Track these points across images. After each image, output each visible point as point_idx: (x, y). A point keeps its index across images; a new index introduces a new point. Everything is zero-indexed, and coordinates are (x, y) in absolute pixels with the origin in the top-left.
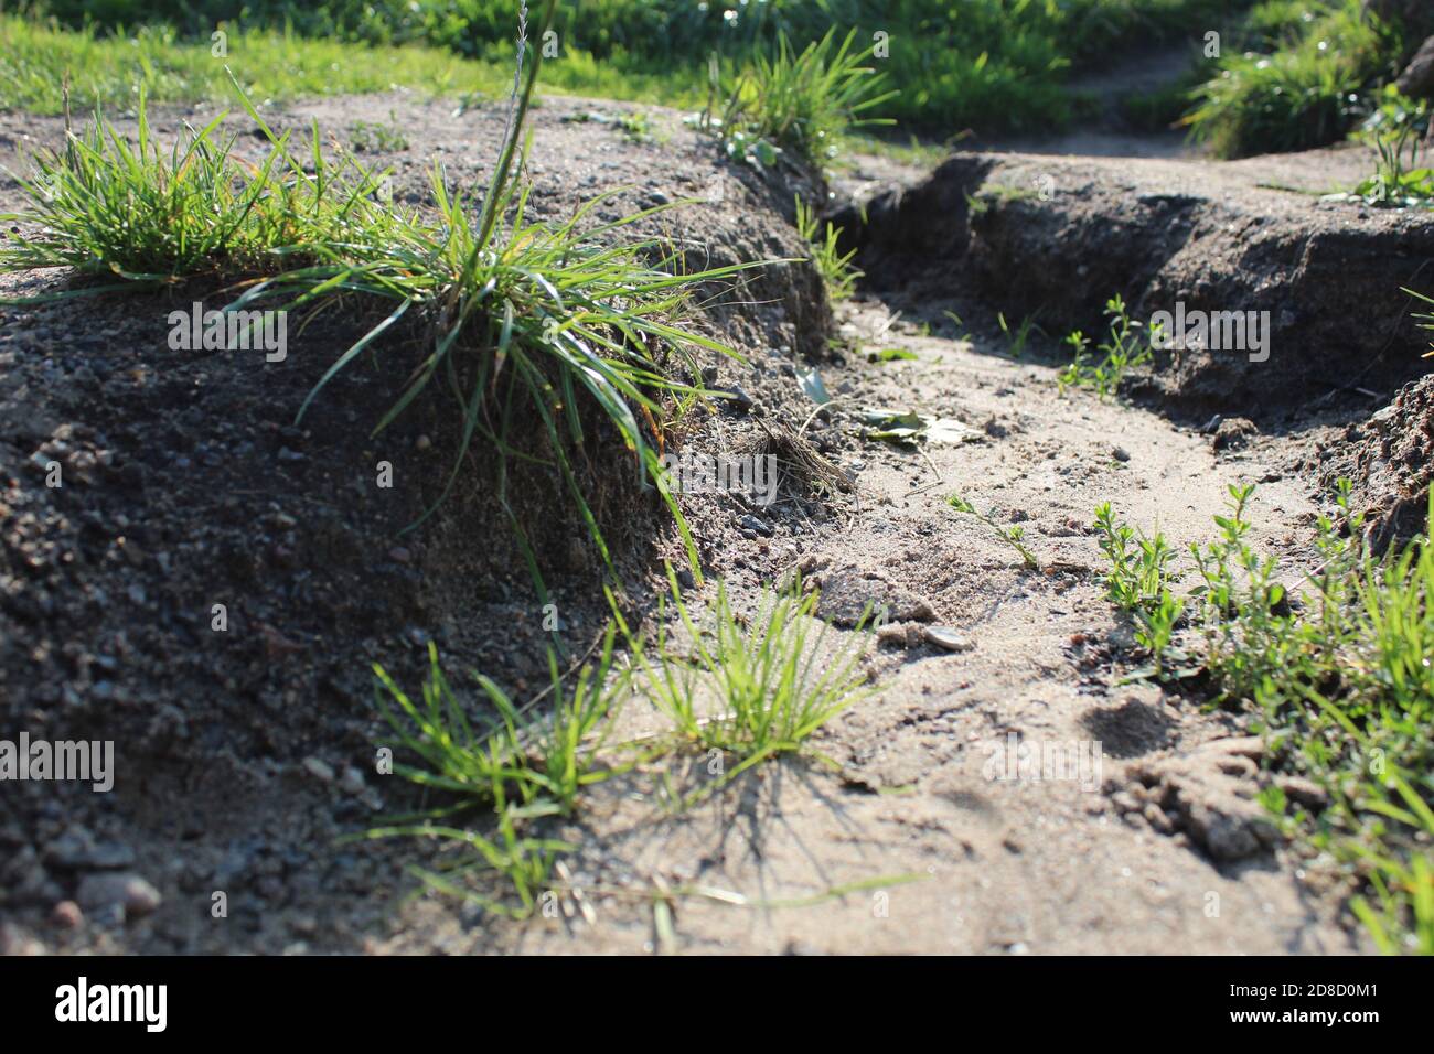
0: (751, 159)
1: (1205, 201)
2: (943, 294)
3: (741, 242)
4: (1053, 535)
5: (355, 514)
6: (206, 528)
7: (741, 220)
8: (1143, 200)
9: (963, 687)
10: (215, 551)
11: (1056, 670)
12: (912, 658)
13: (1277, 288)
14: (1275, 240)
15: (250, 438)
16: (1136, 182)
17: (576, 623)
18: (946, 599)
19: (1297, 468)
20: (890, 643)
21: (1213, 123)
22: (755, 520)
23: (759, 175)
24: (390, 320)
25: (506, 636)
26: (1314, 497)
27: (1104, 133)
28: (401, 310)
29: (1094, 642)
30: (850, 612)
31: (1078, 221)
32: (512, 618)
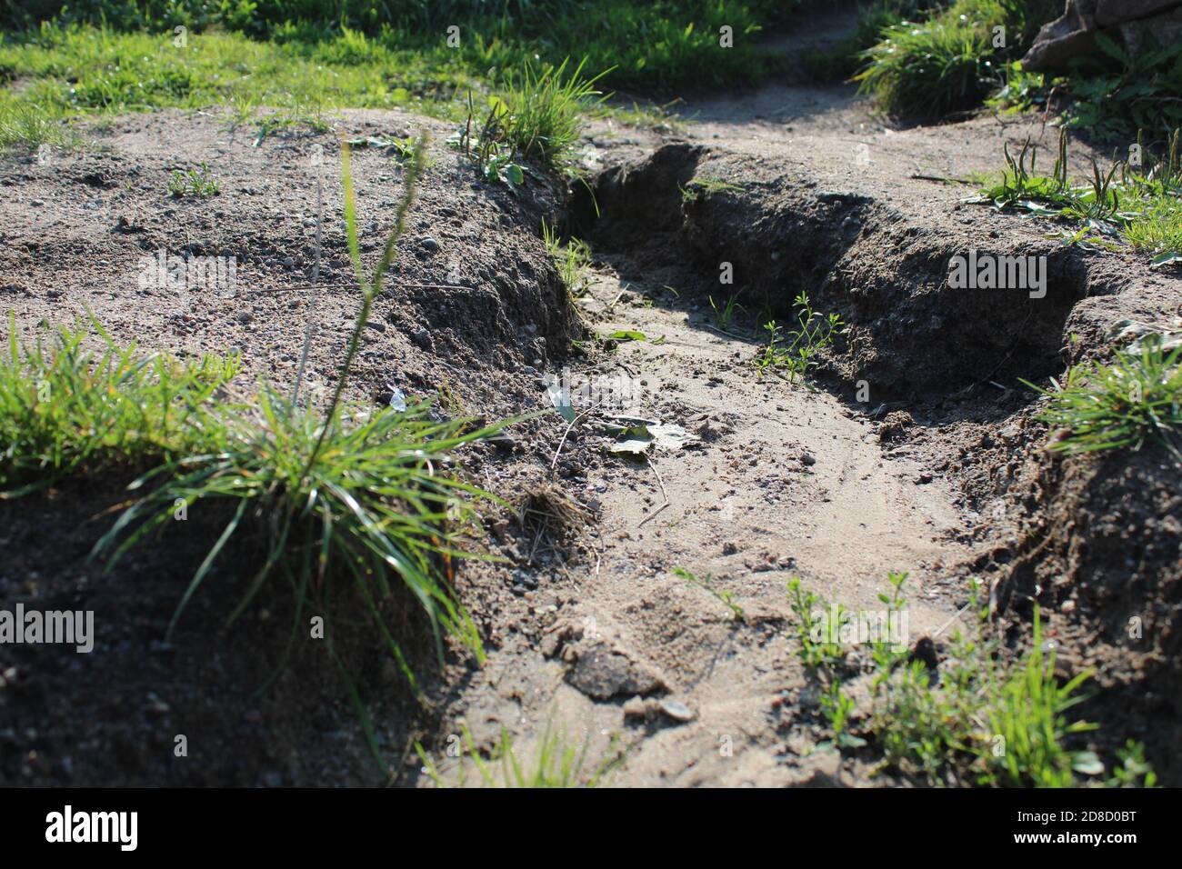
0: (504, 179)
1: (871, 201)
2: (663, 262)
3: (499, 274)
4: (756, 570)
5: (215, 689)
6: (98, 726)
7: (498, 252)
8: (822, 198)
9: (690, 766)
10: (108, 746)
11: (760, 736)
12: (651, 732)
13: (928, 295)
14: (926, 252)
15: (127, 637)
16: (815, 178)
17: (391, 734)
18: (675, 652)
19: (945, 468)
20: (633, 720)
21: (877, 80)
22: (523, 575)
23: (511, 194)
24: (232, 527)
25: (337, 761)
26: (957, 502)
27: (789, 86)
28: (240, 511)
29: (788, 704)
30: (601, 687)
31: (771, 213)
32: (343, 743)
